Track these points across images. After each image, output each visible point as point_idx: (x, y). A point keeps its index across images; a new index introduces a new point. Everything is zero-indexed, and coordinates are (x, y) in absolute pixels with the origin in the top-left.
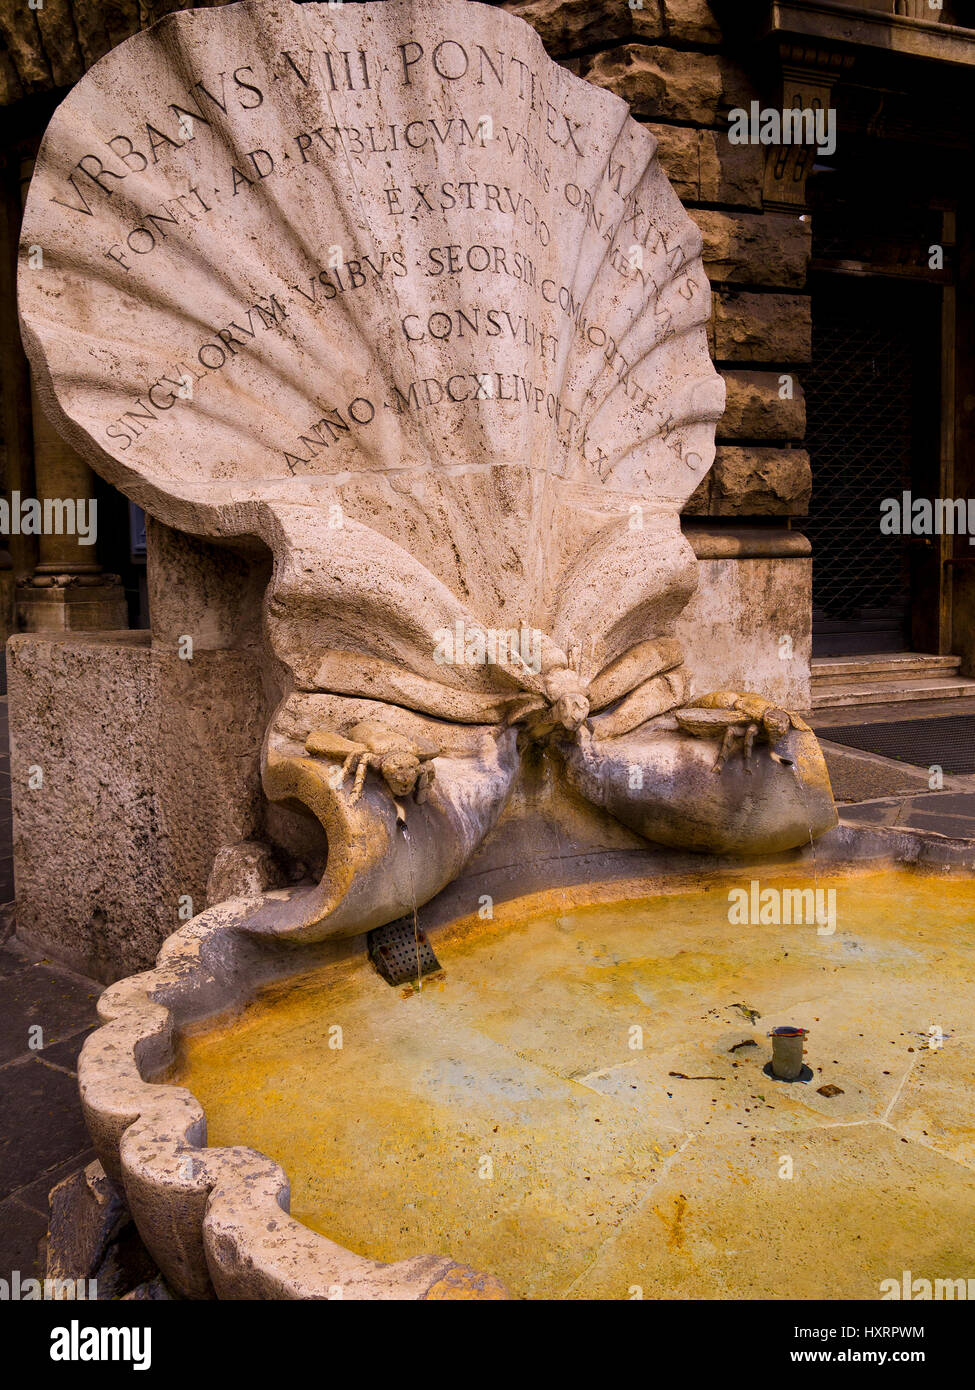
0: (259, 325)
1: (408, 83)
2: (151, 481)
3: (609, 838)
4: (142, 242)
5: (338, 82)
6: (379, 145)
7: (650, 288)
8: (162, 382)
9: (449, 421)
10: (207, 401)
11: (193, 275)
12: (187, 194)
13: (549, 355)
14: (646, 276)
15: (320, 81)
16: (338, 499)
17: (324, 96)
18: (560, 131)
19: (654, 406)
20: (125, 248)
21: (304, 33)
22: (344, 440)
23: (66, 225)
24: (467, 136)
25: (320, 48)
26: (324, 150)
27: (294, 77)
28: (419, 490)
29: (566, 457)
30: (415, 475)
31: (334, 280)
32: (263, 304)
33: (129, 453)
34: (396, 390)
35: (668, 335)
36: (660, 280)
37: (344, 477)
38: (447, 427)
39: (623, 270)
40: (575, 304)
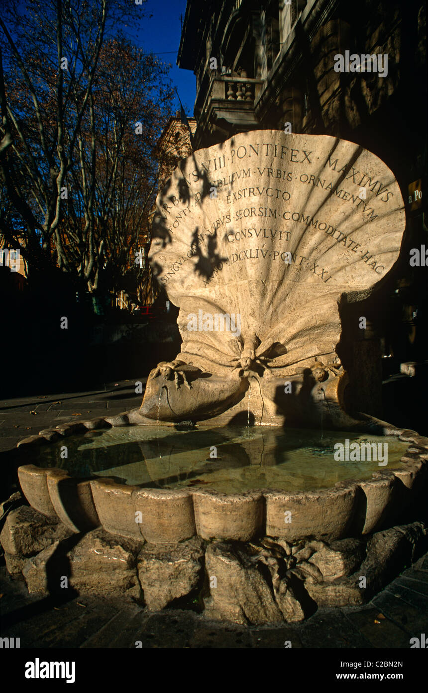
1: (232, 162)
5: (217, 167)
6: (226, 183)
7: (358, 202)
9: (238, 267)
13: (283, 239)
14: (355, 197)
18: (300, 157)
19: (360, 249)
22: (218, 276)
35: (373, 218)
36: (365, 198)
39: (344, 198)
40: (305, 217)
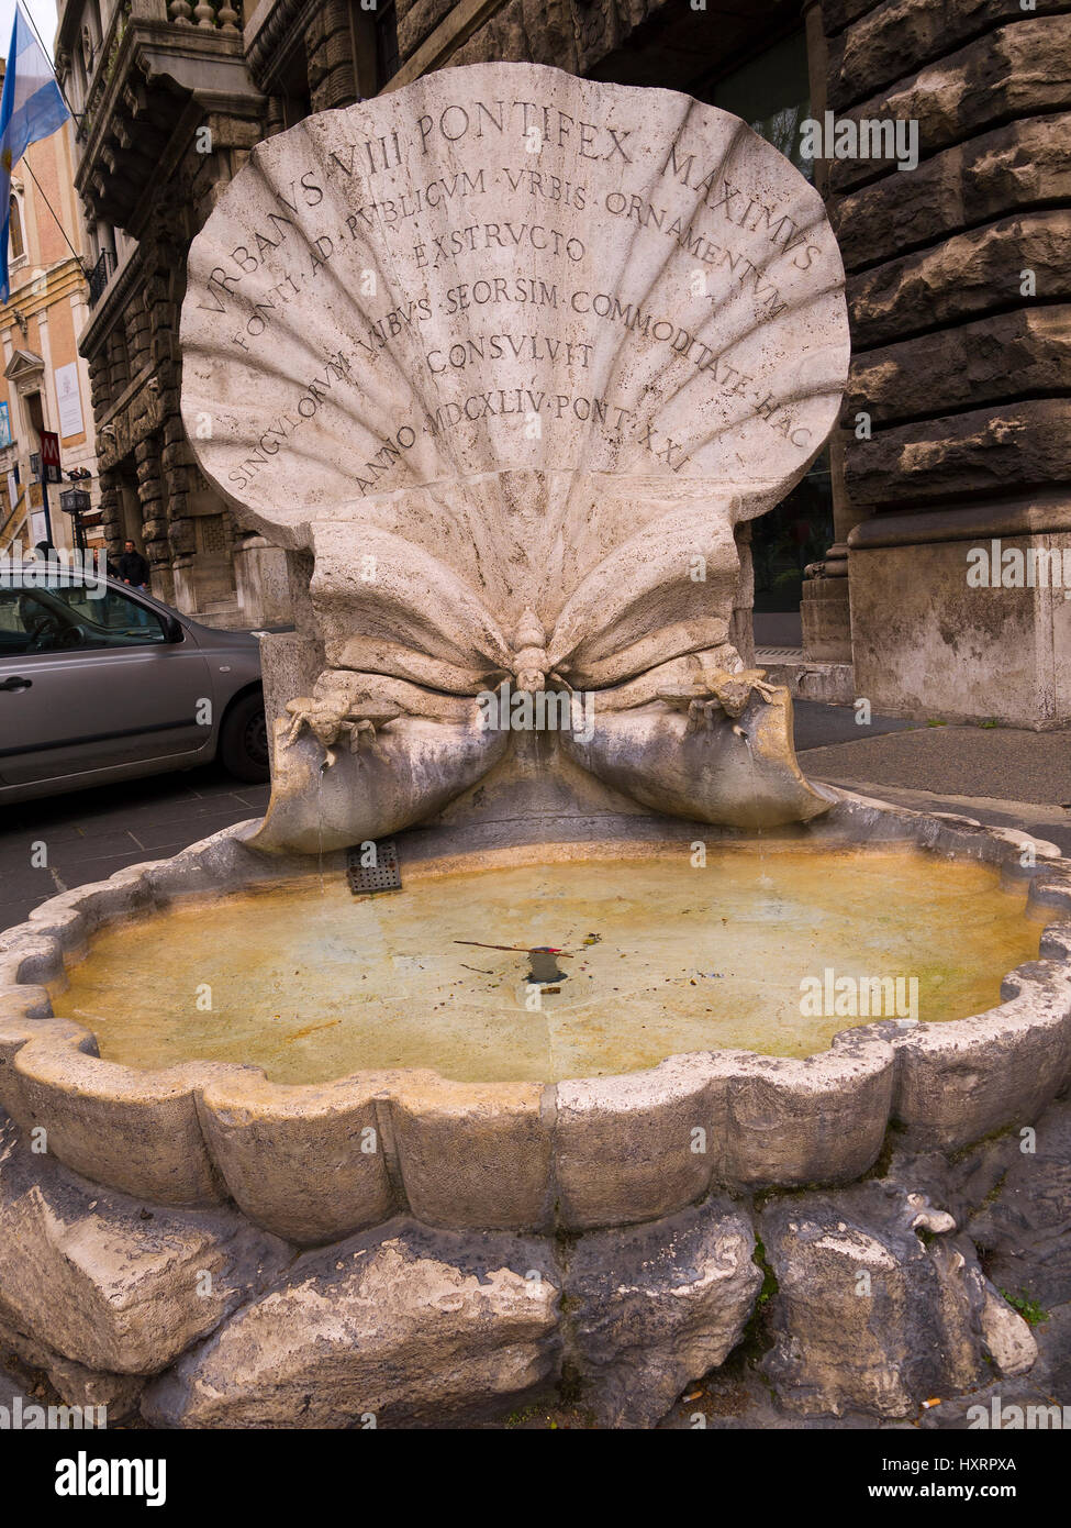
0: (333, 377)
1: (426, 152)
2: (256, 511)
3: (614, 802)
4: (256, 326)
5: (376, 165)
6: (409, 211)
7: (742, 268)
8: (269, 434)
9: (467, 438)
10: (299, 443)
11: (289, 345)
12: (284, 282)
13: (578, 363)
14: (733, 257)
15: (362, 169)
16: (395, 511)
17: (365, 181)
18: (602, 145)
19: (750, 388)
20: (245, 333)
21: (347, 132)
22: (399, 463)
23: (207, 324)
24: (468, 186)
25: (361, 140)
26: (365, 225)
27: (340, 172)
28: (452, 499)
29: (614, 454)
30: (447, 486)
31: (380, 332)
32: (334, 361)
33: (244, 492)
34: (429, 415)
35: (776, 311)
36: (757, 259)
37: (399, 494)
38: (465, 443)
39: (708, 258)
40: (623, 307)
